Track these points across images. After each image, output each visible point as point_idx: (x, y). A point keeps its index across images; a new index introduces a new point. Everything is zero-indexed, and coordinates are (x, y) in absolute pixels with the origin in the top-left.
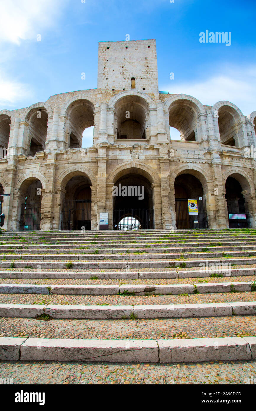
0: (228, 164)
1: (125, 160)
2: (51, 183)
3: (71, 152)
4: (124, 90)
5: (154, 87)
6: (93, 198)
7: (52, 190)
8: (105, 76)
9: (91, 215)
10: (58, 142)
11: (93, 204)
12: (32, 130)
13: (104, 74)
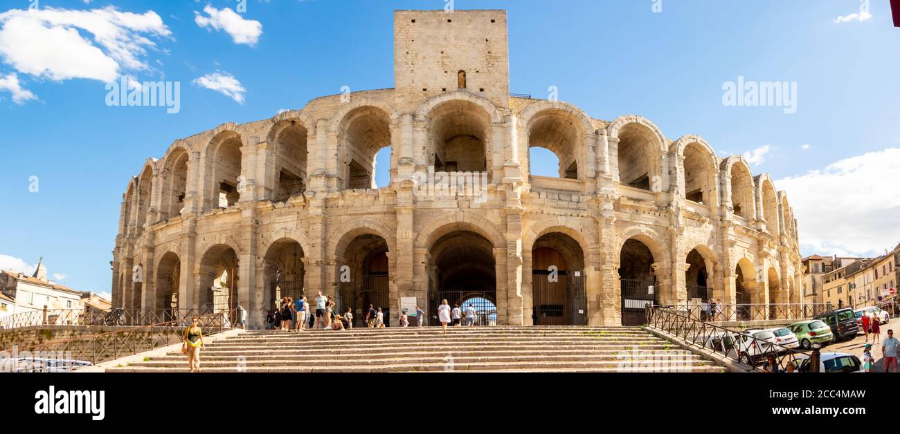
0: (628, 220)
1: (446, 210)
2: (319, 249)
3: (351, 196)
4: (444, 90)
5: (501, 88)
6: (391, 273)
7: (319, 260)
8: (408, 66)
9: (388, 300)
10: (328, 177)
11: (391, 283)
12: (282, 156)
13: (407, 64)
